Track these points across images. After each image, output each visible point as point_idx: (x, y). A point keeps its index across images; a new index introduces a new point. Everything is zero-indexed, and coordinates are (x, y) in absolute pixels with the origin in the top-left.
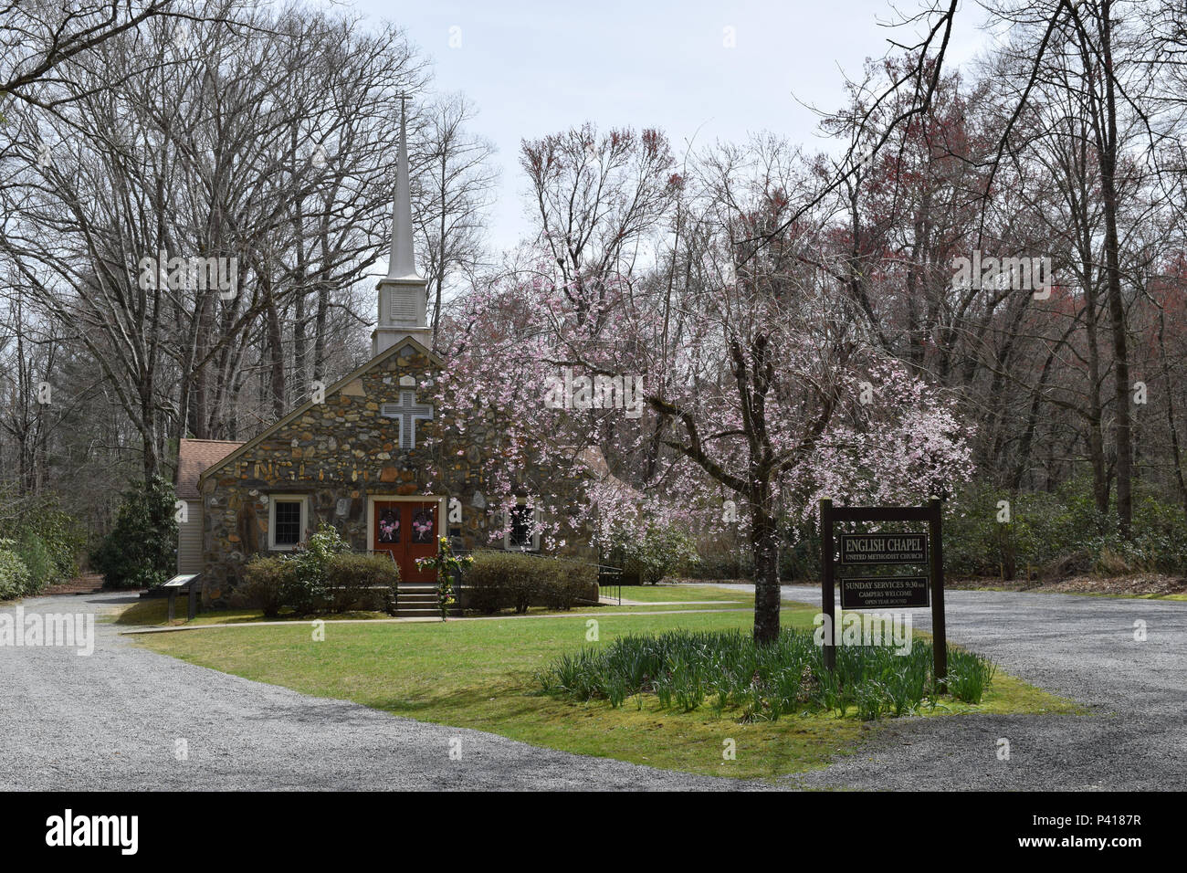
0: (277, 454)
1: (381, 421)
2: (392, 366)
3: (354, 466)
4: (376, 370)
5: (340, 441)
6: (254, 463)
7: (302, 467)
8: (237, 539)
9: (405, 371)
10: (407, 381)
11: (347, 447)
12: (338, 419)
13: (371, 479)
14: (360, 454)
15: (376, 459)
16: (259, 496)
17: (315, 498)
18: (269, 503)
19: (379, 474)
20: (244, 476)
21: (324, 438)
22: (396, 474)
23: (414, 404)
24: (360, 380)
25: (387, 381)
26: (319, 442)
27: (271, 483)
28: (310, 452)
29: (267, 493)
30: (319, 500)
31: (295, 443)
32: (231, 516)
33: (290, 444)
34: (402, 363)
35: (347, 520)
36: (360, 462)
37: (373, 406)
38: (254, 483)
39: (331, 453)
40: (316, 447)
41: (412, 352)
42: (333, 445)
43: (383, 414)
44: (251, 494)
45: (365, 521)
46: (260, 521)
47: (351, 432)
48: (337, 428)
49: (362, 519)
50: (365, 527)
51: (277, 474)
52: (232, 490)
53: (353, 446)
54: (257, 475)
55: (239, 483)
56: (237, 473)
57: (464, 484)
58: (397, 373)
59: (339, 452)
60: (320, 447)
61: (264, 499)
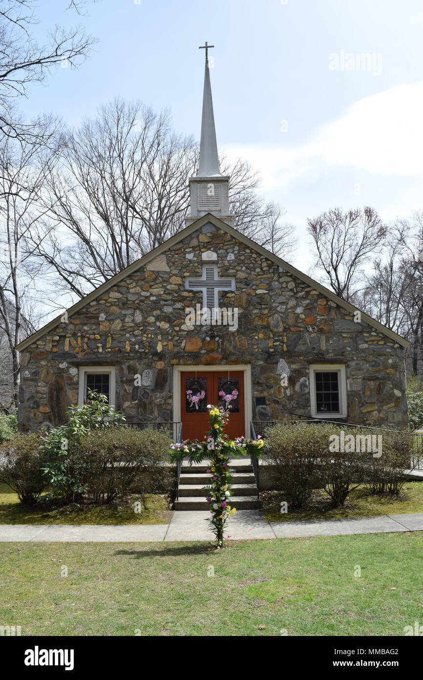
0: (85, 328)
1: (185, 294)
2: (194, 242)
3: (159, 337)
4: (179, 246)
5: (146, 314)
6: (65, 337)
7: (110, 339)
8: (48, 410)
9: (207, 246)
10: (209, 255)
11: (152, 319)
12: (143, 294)
13: (176, 349)
14: (164, 325)
15: (180, 330)
16: (68, 368)
17: (121, 369)
18: (79, 375)
19: (183, 344)
20: (55, 350)
21: (130, 311)
22: (200, 344)
23: (216, 278)
24: (164, 257)
25: (190, 256)
26: (125, 315)
27: (80, 356)
28: (117, 325)
29: (77, 365)
30: (126, 371)
31: (102, 316)
32: (43, 388)
33: (97, 318)
34: (203, 239)
35: (153, 390)
36: (164, 333)
37: (178, 280)
38: (64, 356)
39: (137, 325)
40: (123, 321)
41: (213, 229)
42: (139, 318)
43: (187, 287)
44: (61, 366)
45: (171, 391)
46: (70, 393)
47: (156, 305)
48: (142, 301)
49: (167, 389)
50: (171, 397)
51: (85, 347)
52: (43, 363)
53: (158, 319)
54: (67, 348)
55: (50, 356)
56: (49, 347)
57: (268, 353)
58: (199, 249)
59: (145, 324)
60: (127, 320)
61: (73, 371)
